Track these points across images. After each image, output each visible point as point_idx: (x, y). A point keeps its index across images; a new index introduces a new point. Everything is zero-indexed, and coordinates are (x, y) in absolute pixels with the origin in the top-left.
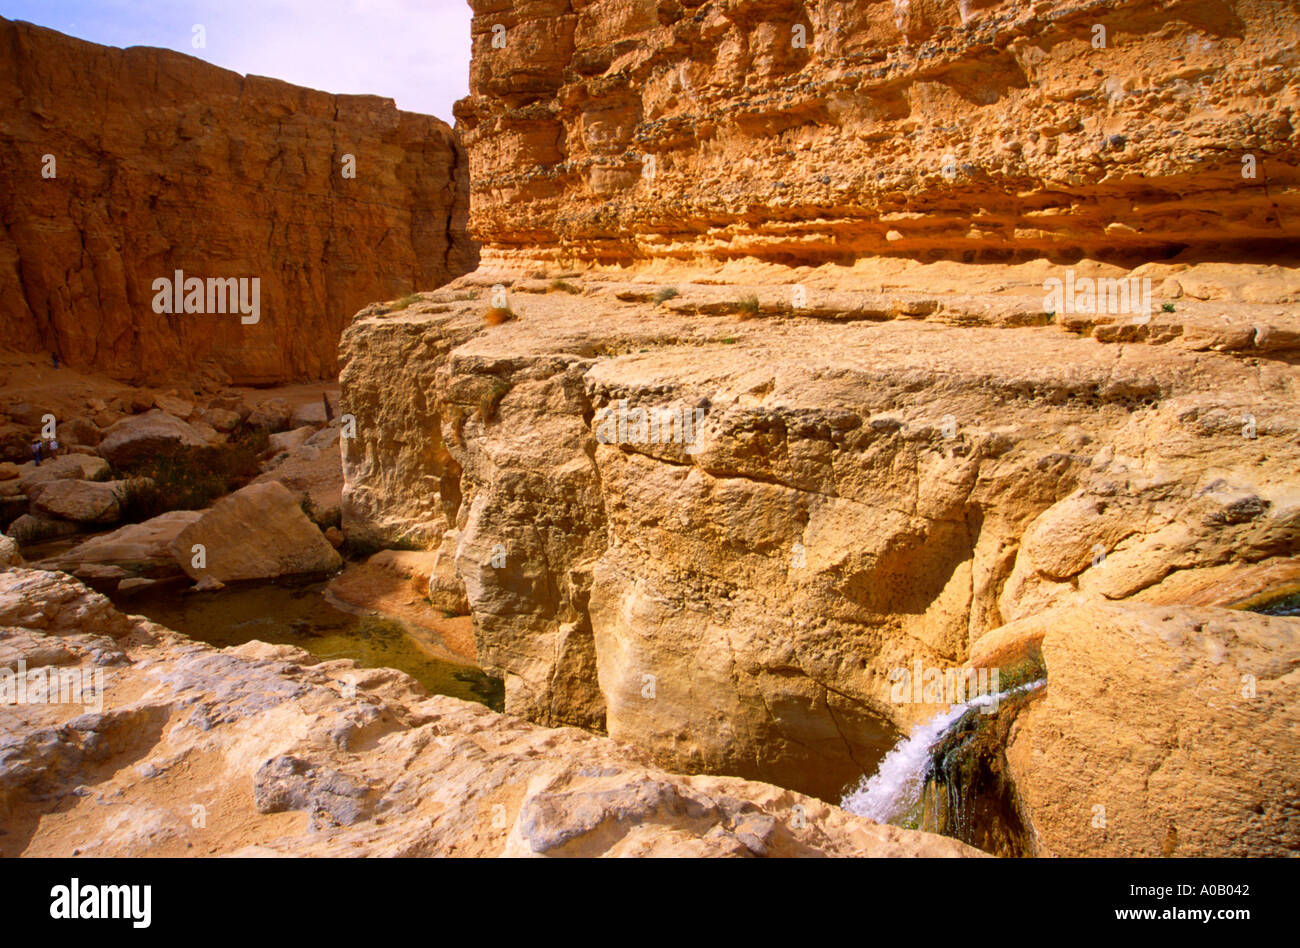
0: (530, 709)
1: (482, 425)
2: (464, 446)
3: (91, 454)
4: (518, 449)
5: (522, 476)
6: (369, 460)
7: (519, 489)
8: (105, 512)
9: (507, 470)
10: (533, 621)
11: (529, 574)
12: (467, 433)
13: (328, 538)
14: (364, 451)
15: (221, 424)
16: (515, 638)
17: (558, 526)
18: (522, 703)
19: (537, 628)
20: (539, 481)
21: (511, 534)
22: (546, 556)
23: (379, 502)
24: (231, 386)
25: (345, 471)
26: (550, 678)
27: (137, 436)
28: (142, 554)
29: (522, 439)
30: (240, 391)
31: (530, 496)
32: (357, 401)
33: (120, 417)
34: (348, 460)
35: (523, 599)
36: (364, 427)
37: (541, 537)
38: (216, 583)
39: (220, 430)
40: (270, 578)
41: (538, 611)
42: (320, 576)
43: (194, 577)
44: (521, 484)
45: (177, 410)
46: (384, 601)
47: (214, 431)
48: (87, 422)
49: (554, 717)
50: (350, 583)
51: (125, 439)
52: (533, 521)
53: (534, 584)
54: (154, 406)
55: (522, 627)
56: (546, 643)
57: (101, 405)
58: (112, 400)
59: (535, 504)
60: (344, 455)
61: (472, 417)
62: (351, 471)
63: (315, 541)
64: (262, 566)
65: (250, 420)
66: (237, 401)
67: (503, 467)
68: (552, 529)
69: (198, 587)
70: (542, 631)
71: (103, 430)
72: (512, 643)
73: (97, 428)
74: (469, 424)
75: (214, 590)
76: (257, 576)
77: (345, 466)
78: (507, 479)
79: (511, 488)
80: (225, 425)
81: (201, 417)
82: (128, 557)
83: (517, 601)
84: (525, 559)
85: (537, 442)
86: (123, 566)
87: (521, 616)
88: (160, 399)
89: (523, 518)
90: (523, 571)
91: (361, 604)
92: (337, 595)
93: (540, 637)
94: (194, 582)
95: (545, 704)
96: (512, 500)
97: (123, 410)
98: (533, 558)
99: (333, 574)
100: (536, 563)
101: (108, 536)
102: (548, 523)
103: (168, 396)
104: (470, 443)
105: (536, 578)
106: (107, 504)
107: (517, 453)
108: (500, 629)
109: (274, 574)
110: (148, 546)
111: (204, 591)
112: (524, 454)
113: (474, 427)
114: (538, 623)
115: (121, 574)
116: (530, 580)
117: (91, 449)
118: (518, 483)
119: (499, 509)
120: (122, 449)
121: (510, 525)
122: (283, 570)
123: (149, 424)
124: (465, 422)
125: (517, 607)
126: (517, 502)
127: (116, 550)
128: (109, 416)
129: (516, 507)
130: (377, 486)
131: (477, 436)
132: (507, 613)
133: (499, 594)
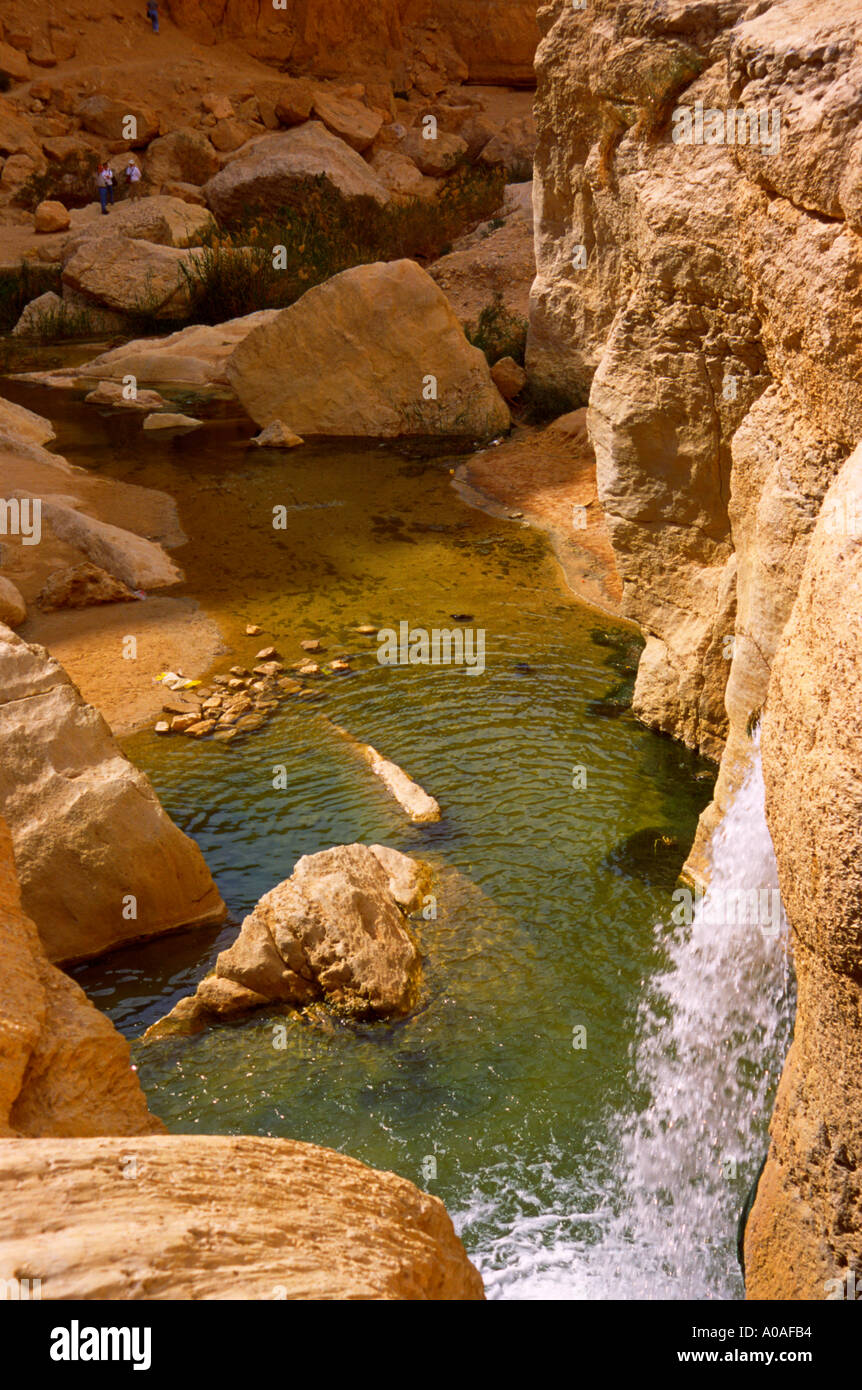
0: (669, 704)
1: (643, 147)
2: (614, 188)
3: (189, 199)
4: (689, 196)
5: (689, 251)
6: (578, 231)
7: (681, 280)
8: (167, 302)
9: (665, 239)
10: (691, 540)
11: (687, 448)
12: (621, 162)
13: (495, 379)
14: (571, 210)
15: (430, 160)
16: (662, 569)
17: (740, 357)
18: (659, 689)
19: (698, 554)
20: (715, 264)
21: (662, 368)
22: (717, 415)
23: (588, 314)
24: (465, 83)
25: (537, 250)
26: (702, 650)
27: (267, 171)
28: (200, 377)
29: (699, 176)
30: (479, 94)
31: (700, 296)
32: (561, 107)
33: (253, 134)
34: (544, 229)
35: (678, 496)
36: (572, 161)
37: (710, 378)
38: (289, 435)
39: (428, 172)
40: (381, 439)
41: (699, 522)
42: (462, 443)
43: (258, 421)
44: (686, 267)
45: (351, 126)
46: (544, 498)
47: (417, 173)
48: (195, 137)
49: (704, 723)
50: (503, 461)
51: (247, 174)
52: (699, 344)
53: (693, 470)
54: (314, 115)
55: (673, 550)
56: (708, 584)
57: (223, 107)
58: (245, 98)
59: (707, 310)
60: (537, 218)
61: (631, 132)
62: (548, 251)
63: (465, 379)
64: (370, 415)
65: (485, 154)
66: (465, 115)
67: (660, 232)
68: (731, 361)
69: (260, 440)
70: (705, 562)
71: (223, 157)
72: (657, 578)
73: (213, 152)
74: (625, 144)
75: (284, 448)
76: (361, 432)
77: (539, 239)
78: (663, 258)
79: (668, 275)
80: (437, 160)
81: (397, 144)
82: (180, 379)
83: (667, 500)
84: (682, 419)
85: (723, 182)
86: (164, 394)
87: (673, 529)
88: (326, 100)
89: (686, 336)
90: (677, 441)
91: (504, 499)
92: (474, 480)
93: (699, 572)
94: (258, 431)
95: (691, 697)
96: (670, 301)
97: (260, 120)
98: (697, 418)
99: (485, 443)
100: (700, 430)
101: (157, 342)
102: (723, 350)
103: (340, 96)
104: (625, 183)
105: (700, 457)
106: (172, 285)
107: (687, 204)
108: (639, 550)
109: (388, 432)
110: (207, 363)
111: (268, 446)
112: (697, 208)
113: (632, 150)
114: (699, 544)
115: (156, 404)
116: (687, 460)
117: (193, 189)
118: (678, 266)
119: (648, 318)
120: (241, 192)
121: (661, 350)
122: (405, 427)
123: (287, 148)
124: (619, 139)
125: (668, 510)
126: (677, 304)
127: (162, 365)
128: (237, 132)
129: (672, 315)
130: (588, 284)
131: (635, 170)
132: (650, 519)
133: (640, 482)
